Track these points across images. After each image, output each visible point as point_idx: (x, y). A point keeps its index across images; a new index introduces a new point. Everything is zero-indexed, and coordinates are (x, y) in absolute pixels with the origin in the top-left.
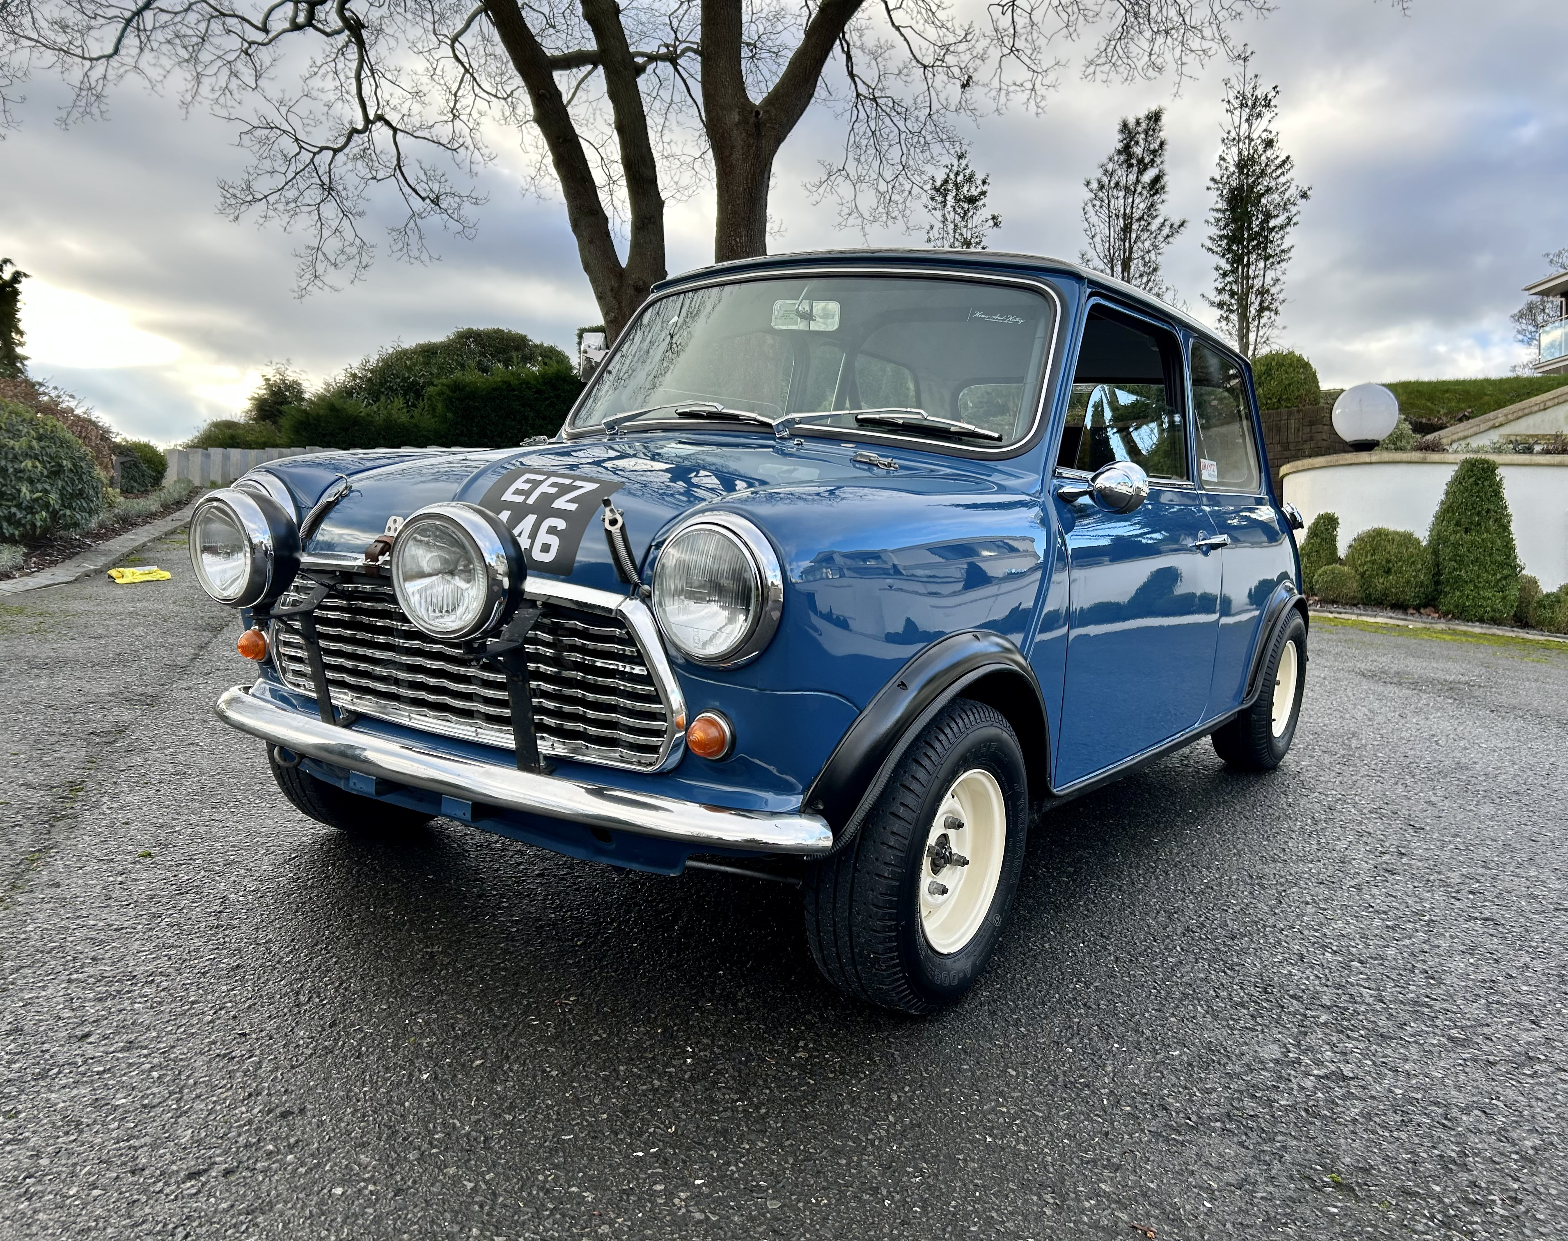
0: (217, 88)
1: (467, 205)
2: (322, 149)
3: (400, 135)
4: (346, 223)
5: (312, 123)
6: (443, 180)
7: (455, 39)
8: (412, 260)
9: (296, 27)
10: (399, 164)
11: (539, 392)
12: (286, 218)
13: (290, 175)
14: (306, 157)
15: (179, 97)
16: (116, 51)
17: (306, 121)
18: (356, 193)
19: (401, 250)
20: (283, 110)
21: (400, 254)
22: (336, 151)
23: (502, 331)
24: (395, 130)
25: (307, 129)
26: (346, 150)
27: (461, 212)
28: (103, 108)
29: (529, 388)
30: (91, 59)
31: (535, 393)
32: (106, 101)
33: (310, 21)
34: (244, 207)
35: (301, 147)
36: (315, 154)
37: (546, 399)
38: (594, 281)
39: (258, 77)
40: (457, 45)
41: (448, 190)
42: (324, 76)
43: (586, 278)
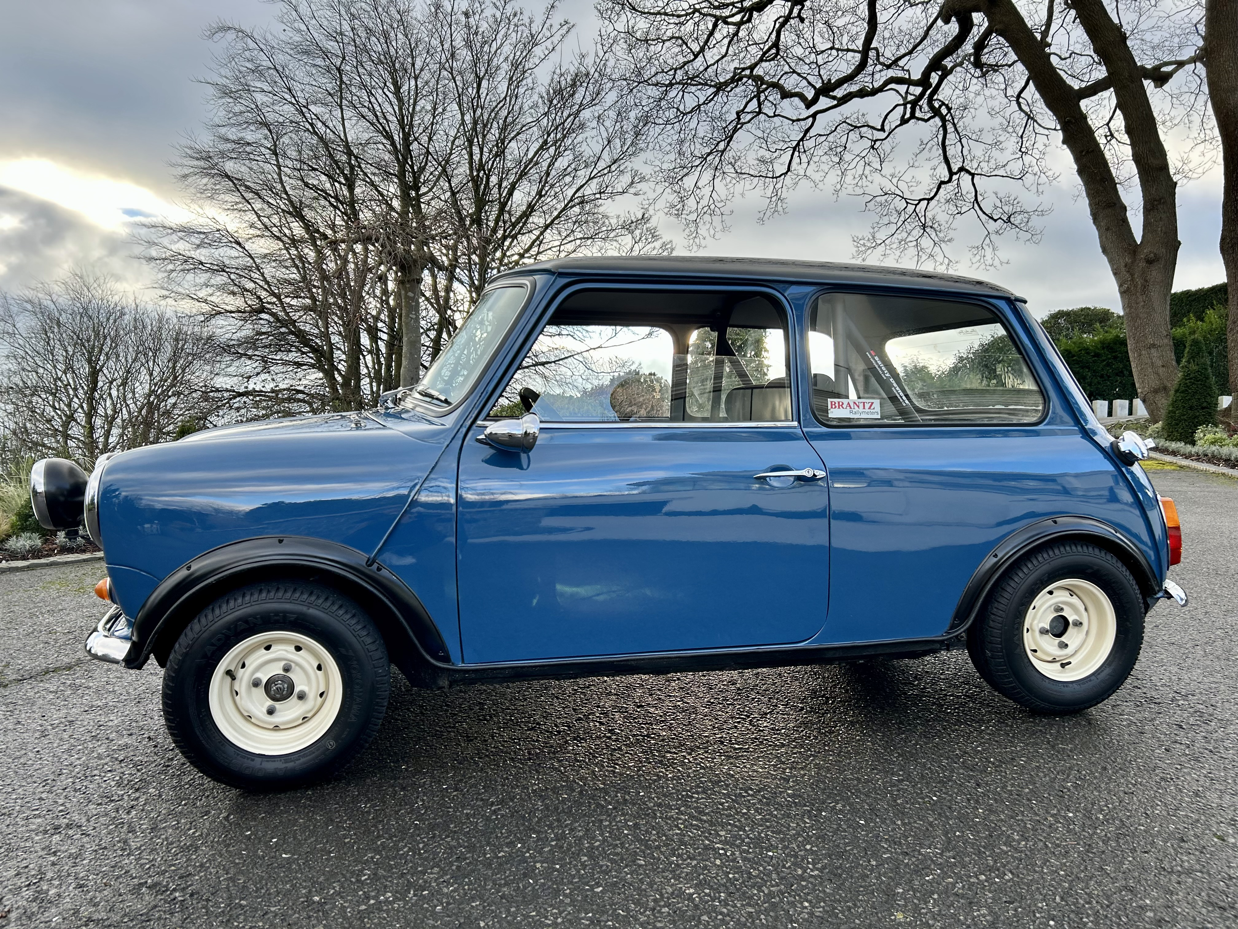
0: (857, 176)
1: (1034, 217)
2: (920, 200)
3: (977, 178)
4: (937, 249)
5: (915, 184)
6: (1015, 202)
7: (1019, 96)
8: (988, 268)
9: (904, 121)
10: (976, 199)
11: (1097, 355)
12: (898, 253)
13: (899, 224)
14: (911, 208)
15: (833, 188)
16: (789, 170)
17: (910, 184)
18: (947, 226)
19: (979, 261)
20: (895, 181)
21: (978, 264)
22: (929, 200)
23: (1089, 309)
24: (973, 175)
25: (911, 189)
26: (937, 198)
27: (1030, 224)
28: (784, 206)
29: (1088, 353)
30: (776, 178)
31: (1094, 356)
32: (786, 201)
33: (913, 116)
34: (869, 251)
35: (907, 203)
36: (916, 205)
37: (1104, 361)
38: (1111, 261)
39: (881, 162)
40: (1021, 100)
41: (1019, 210)
42: (931, 149)
43: (1105, 259)
